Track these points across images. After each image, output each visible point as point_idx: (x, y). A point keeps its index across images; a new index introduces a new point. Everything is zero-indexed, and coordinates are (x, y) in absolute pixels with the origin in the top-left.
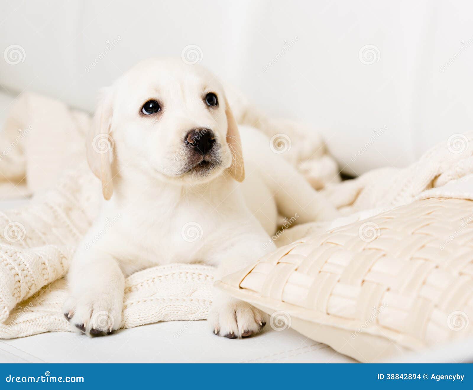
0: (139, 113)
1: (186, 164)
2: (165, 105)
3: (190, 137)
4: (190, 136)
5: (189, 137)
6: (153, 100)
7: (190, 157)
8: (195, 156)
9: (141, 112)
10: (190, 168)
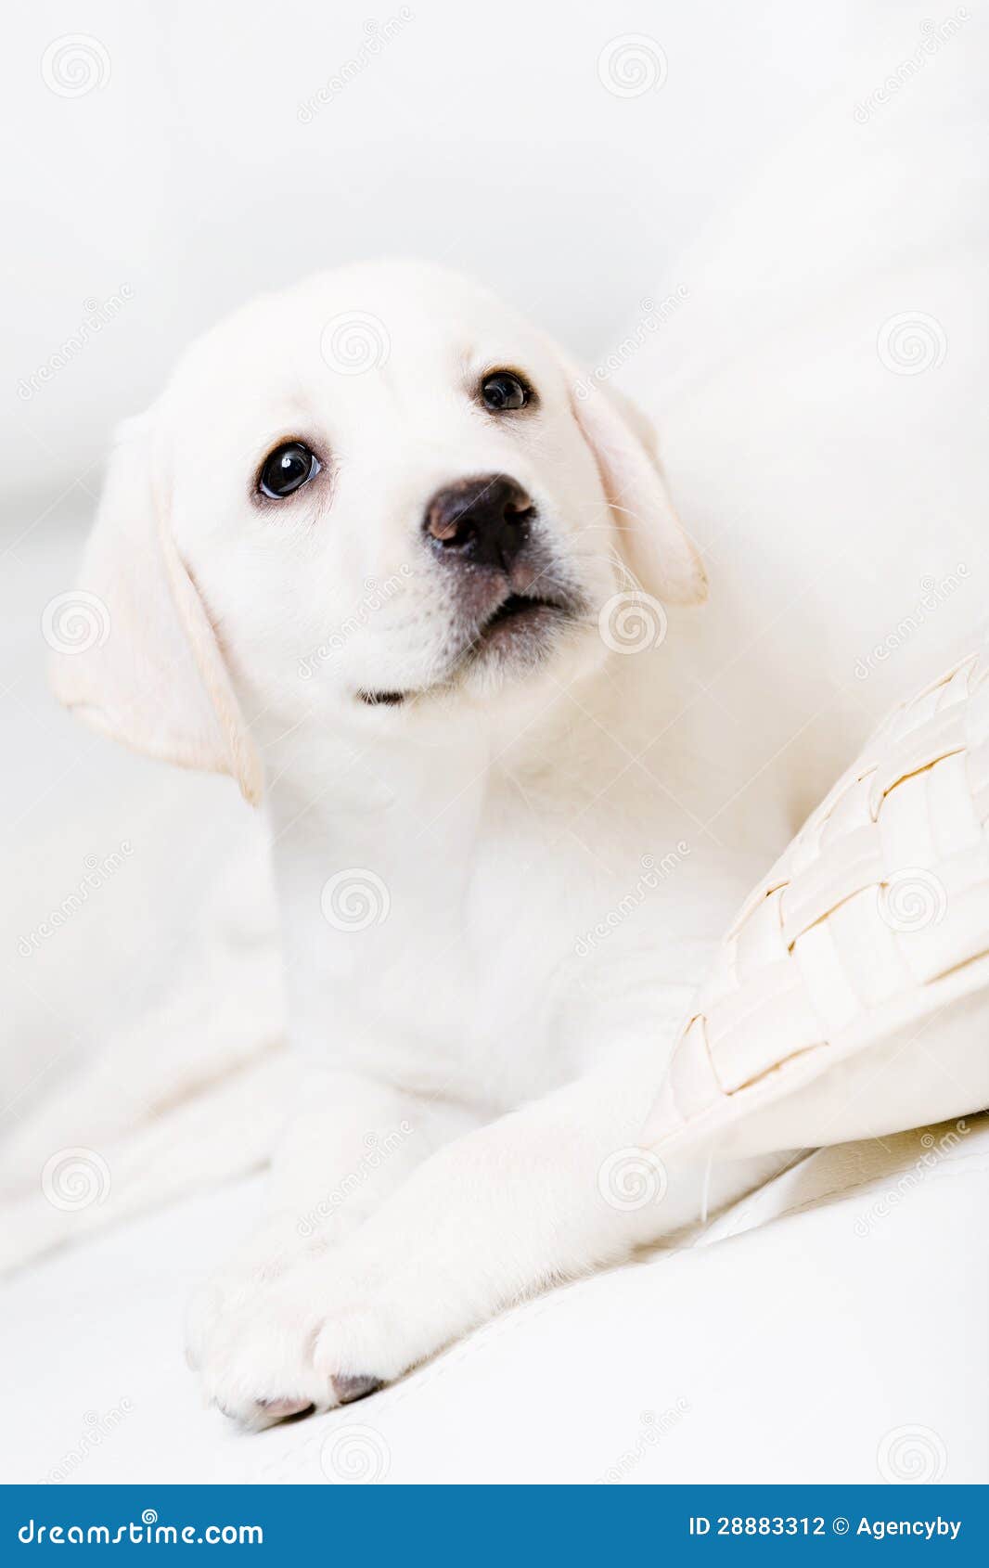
0: (253, 500)
1: (452, 623)
2: (334, 447)
3: (439, 518)
4: (435, 514)
5: (434, 521)
6: (289, 440)
7: (458, 592)
8: (475, 582)
9: (257, 496)
10: (472, 636)
